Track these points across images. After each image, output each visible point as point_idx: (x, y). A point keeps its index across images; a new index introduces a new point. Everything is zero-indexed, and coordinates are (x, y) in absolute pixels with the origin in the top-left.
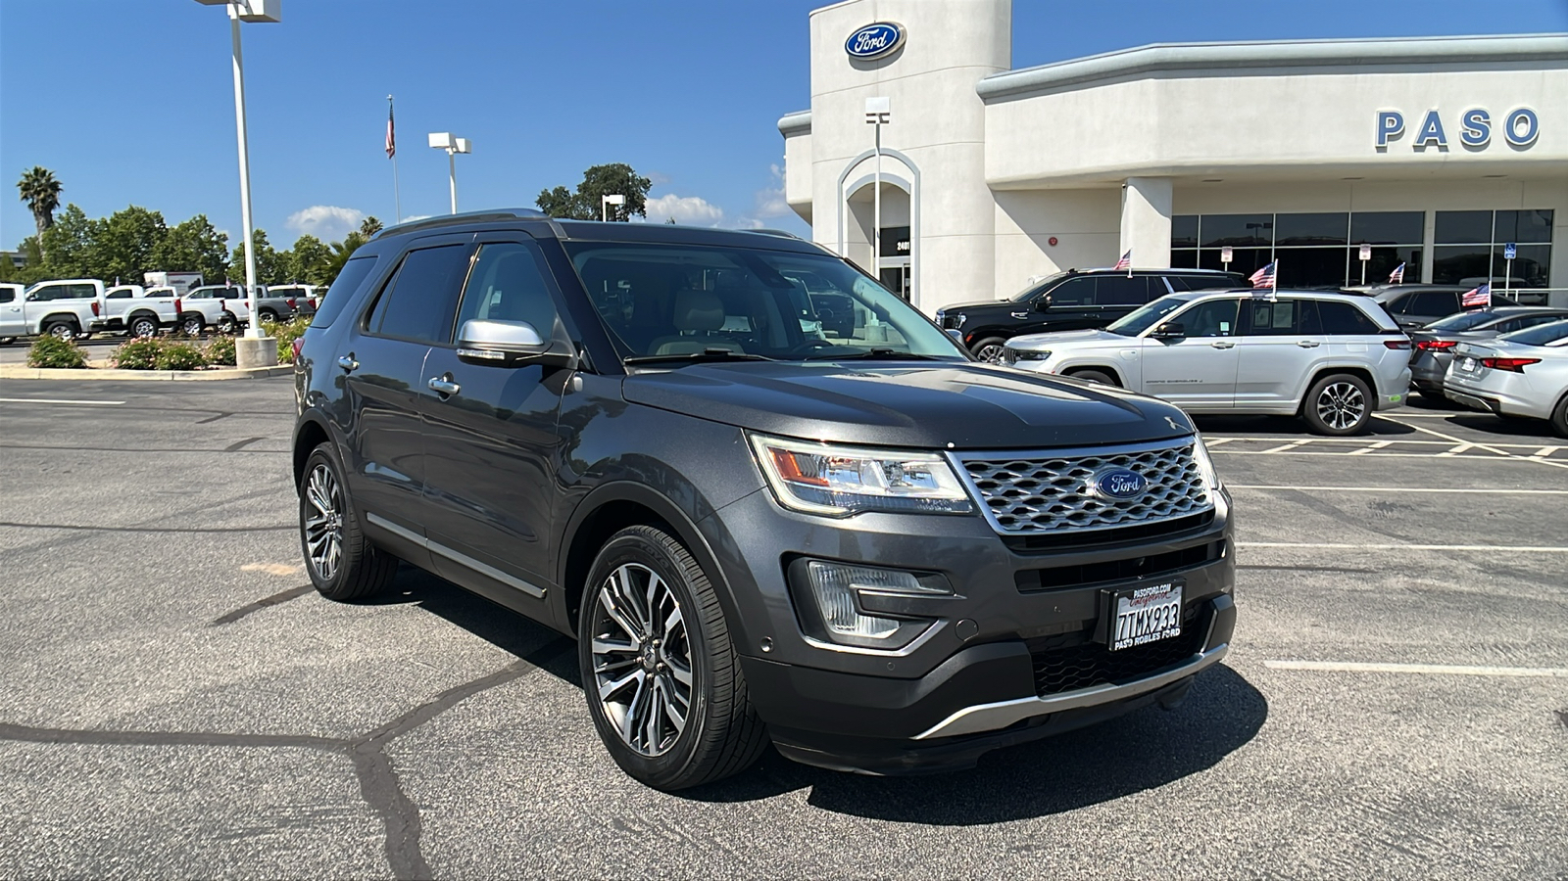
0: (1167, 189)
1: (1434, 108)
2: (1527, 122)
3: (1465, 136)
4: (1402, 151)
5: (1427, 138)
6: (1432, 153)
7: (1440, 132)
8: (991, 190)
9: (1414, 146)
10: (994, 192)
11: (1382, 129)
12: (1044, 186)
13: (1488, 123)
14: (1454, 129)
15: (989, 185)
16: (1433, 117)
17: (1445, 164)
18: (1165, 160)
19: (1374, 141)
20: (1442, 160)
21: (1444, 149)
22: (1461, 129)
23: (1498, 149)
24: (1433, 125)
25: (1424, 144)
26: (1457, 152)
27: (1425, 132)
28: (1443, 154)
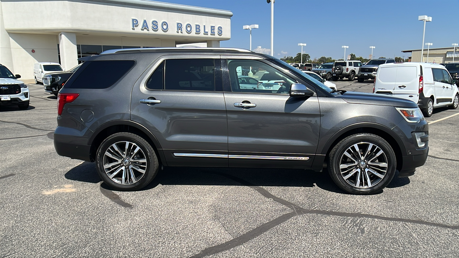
0: (74, 36)
1: (145, 19)
2: (166, 25)
3: (153, 27)
4: (138, 30)
5: (144, 27)
6: (145, 31)
7: (147, 26)
8: (8, 32)
9: (141, 29)
10: (9, 33)
11: (133, 24)
12: (30, 32)
13: (157, 24)
14: (150, 26)
15: (7, 30)
16: (145, 21)
17: (148, 34)
18: (74, 27)
19: (131, 27)
20: (148, 33)
21: (148, 30)
22: (152, 25)
23: (160, 32)
24: (145, 24)
25: (143, 29)
26: (151, 32)
27: (143, 26)
28: (148, 32)
